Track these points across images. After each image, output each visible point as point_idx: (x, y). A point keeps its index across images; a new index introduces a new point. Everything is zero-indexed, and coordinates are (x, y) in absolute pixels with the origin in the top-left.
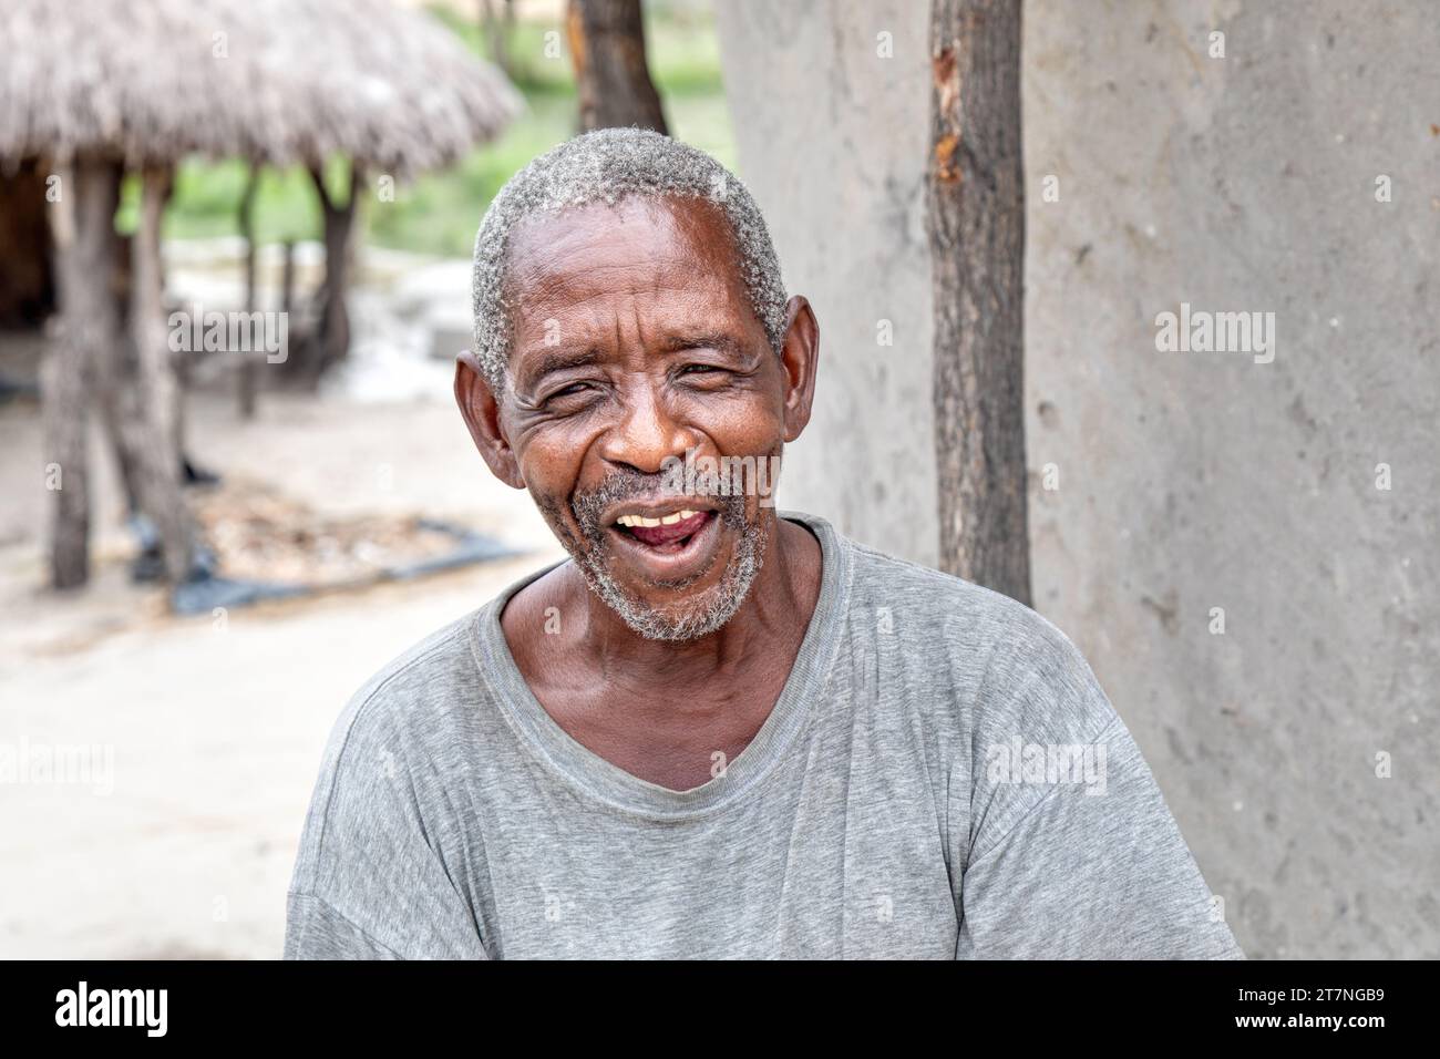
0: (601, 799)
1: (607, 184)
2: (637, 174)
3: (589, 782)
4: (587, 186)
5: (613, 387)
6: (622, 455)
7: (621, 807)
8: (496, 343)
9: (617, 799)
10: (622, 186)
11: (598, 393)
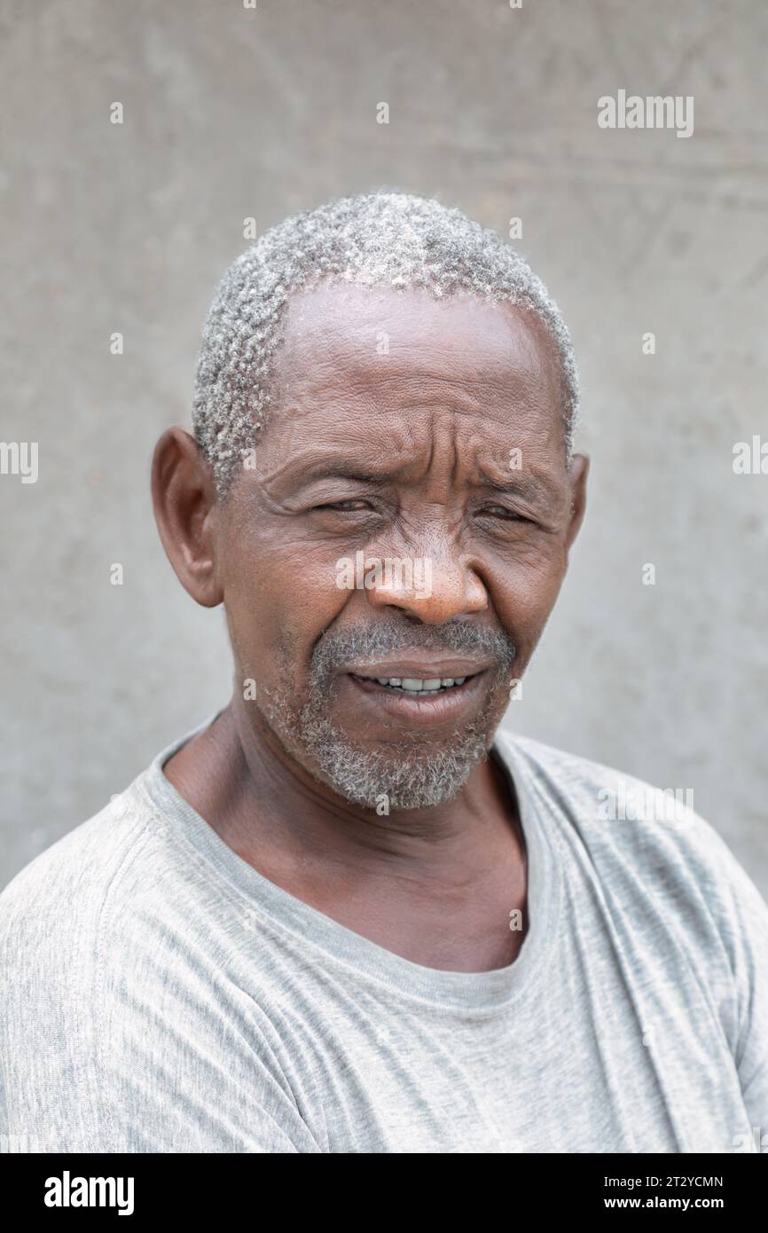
0: (405, 995)
1: (436, 268)
2: (468, 263)
3: (387, 977)
4: (409, 265)
5: (398, 513)
6: (402, 600)
7: (429, 1003)
8: (240, 423)
9: (422, 995)
10: (454, 275)
11: (375, 515)
